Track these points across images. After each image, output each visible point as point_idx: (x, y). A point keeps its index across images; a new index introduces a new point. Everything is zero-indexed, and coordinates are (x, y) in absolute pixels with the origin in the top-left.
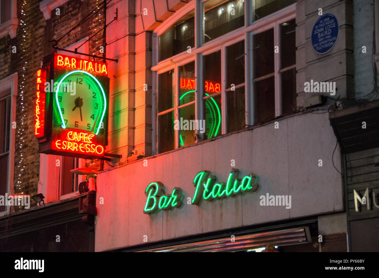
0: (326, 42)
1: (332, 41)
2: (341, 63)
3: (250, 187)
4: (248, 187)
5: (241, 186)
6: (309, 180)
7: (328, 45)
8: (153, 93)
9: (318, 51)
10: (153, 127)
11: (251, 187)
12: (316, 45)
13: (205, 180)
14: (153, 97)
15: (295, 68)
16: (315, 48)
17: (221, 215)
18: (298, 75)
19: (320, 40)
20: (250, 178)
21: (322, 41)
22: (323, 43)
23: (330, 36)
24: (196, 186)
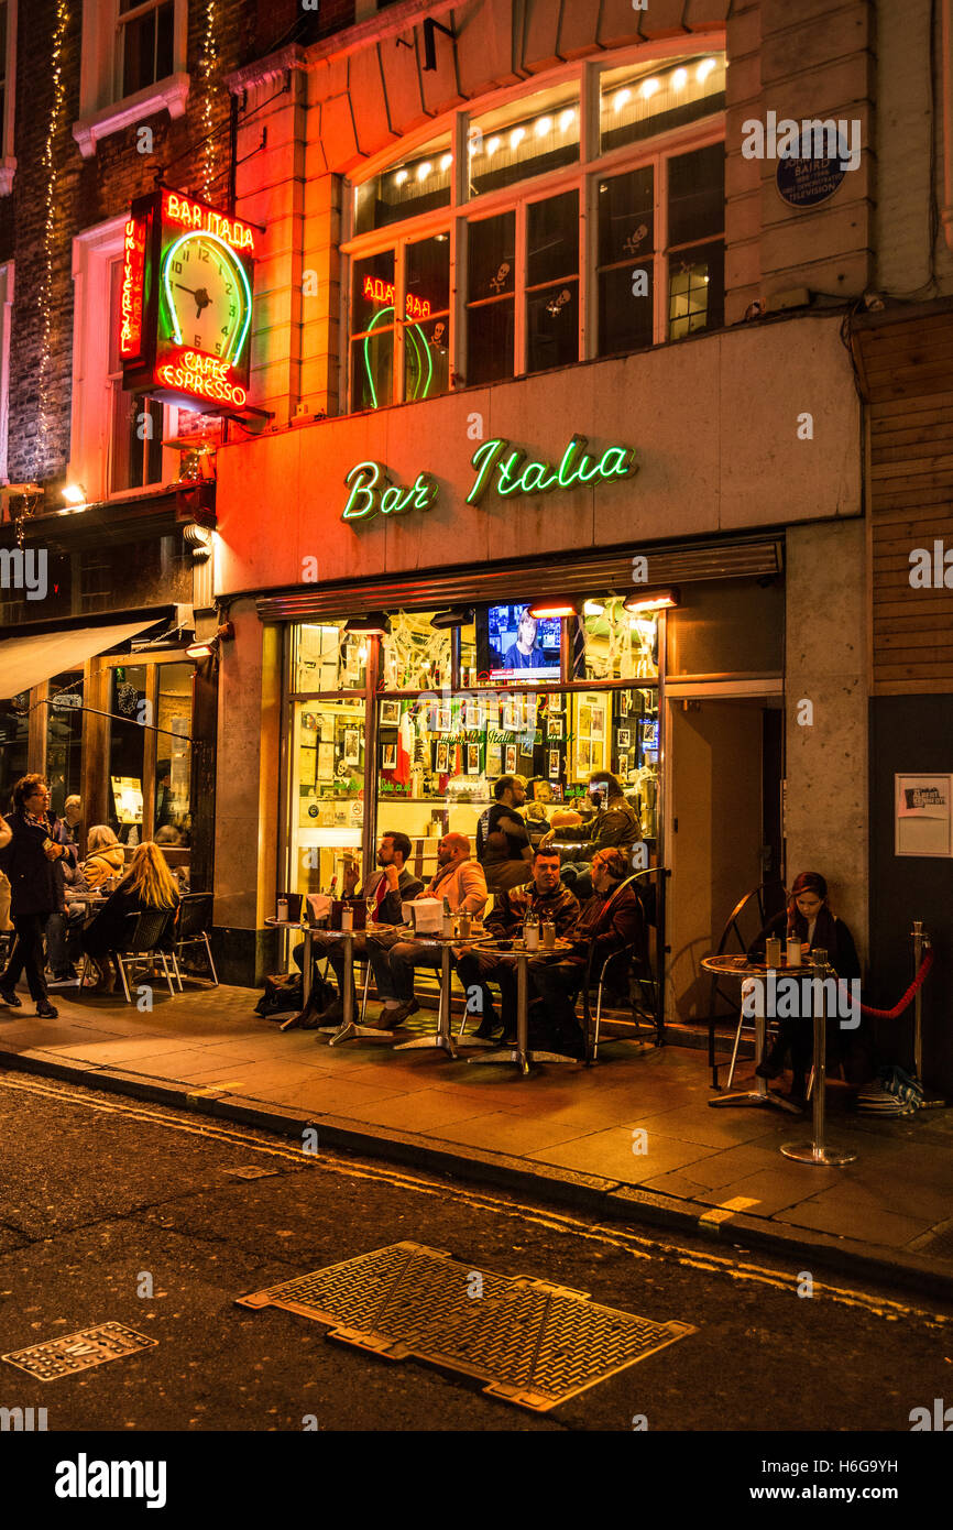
0: (814, 183)
1: (831, 182)
2: (854, 225)
3: (621, 469)
4: (617, 468)
5: (601, 467)
6: (773, 457)
7: (821, 189)
8: (342, 296)
9: (796, 202)
10: (342, 362)
11: (625, 471)
12: (788, 190)
13: (502, 456)
14: (343, 305)
15: (723, 240)
16: (787, 196)
17: (539, 525)
18: (728, 255)
19: (799, 180)
20: (623, 453)
21: (806, 182)
22: (809, 184)
23: (827, 172)
24: (478, 468)
